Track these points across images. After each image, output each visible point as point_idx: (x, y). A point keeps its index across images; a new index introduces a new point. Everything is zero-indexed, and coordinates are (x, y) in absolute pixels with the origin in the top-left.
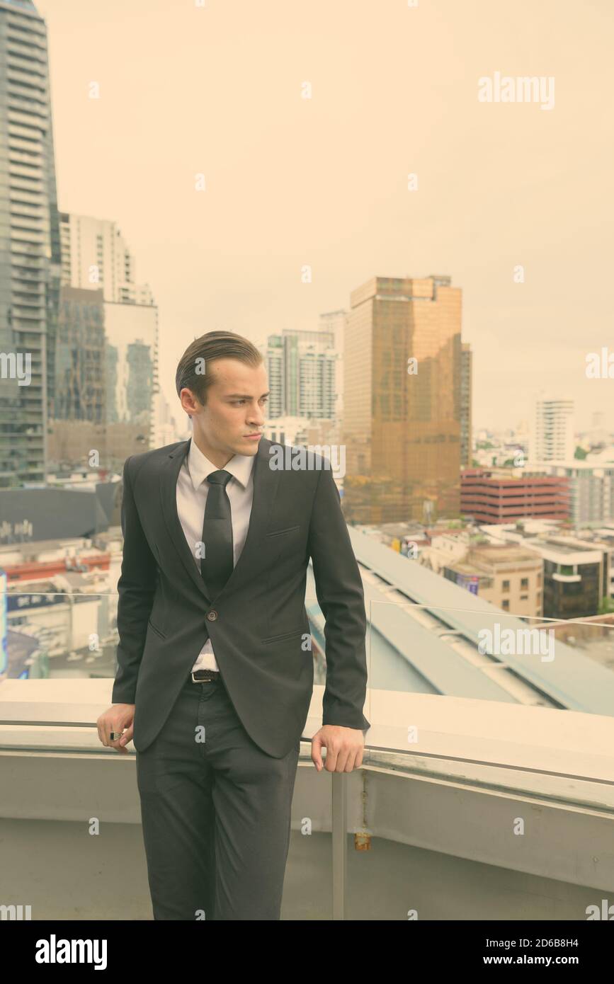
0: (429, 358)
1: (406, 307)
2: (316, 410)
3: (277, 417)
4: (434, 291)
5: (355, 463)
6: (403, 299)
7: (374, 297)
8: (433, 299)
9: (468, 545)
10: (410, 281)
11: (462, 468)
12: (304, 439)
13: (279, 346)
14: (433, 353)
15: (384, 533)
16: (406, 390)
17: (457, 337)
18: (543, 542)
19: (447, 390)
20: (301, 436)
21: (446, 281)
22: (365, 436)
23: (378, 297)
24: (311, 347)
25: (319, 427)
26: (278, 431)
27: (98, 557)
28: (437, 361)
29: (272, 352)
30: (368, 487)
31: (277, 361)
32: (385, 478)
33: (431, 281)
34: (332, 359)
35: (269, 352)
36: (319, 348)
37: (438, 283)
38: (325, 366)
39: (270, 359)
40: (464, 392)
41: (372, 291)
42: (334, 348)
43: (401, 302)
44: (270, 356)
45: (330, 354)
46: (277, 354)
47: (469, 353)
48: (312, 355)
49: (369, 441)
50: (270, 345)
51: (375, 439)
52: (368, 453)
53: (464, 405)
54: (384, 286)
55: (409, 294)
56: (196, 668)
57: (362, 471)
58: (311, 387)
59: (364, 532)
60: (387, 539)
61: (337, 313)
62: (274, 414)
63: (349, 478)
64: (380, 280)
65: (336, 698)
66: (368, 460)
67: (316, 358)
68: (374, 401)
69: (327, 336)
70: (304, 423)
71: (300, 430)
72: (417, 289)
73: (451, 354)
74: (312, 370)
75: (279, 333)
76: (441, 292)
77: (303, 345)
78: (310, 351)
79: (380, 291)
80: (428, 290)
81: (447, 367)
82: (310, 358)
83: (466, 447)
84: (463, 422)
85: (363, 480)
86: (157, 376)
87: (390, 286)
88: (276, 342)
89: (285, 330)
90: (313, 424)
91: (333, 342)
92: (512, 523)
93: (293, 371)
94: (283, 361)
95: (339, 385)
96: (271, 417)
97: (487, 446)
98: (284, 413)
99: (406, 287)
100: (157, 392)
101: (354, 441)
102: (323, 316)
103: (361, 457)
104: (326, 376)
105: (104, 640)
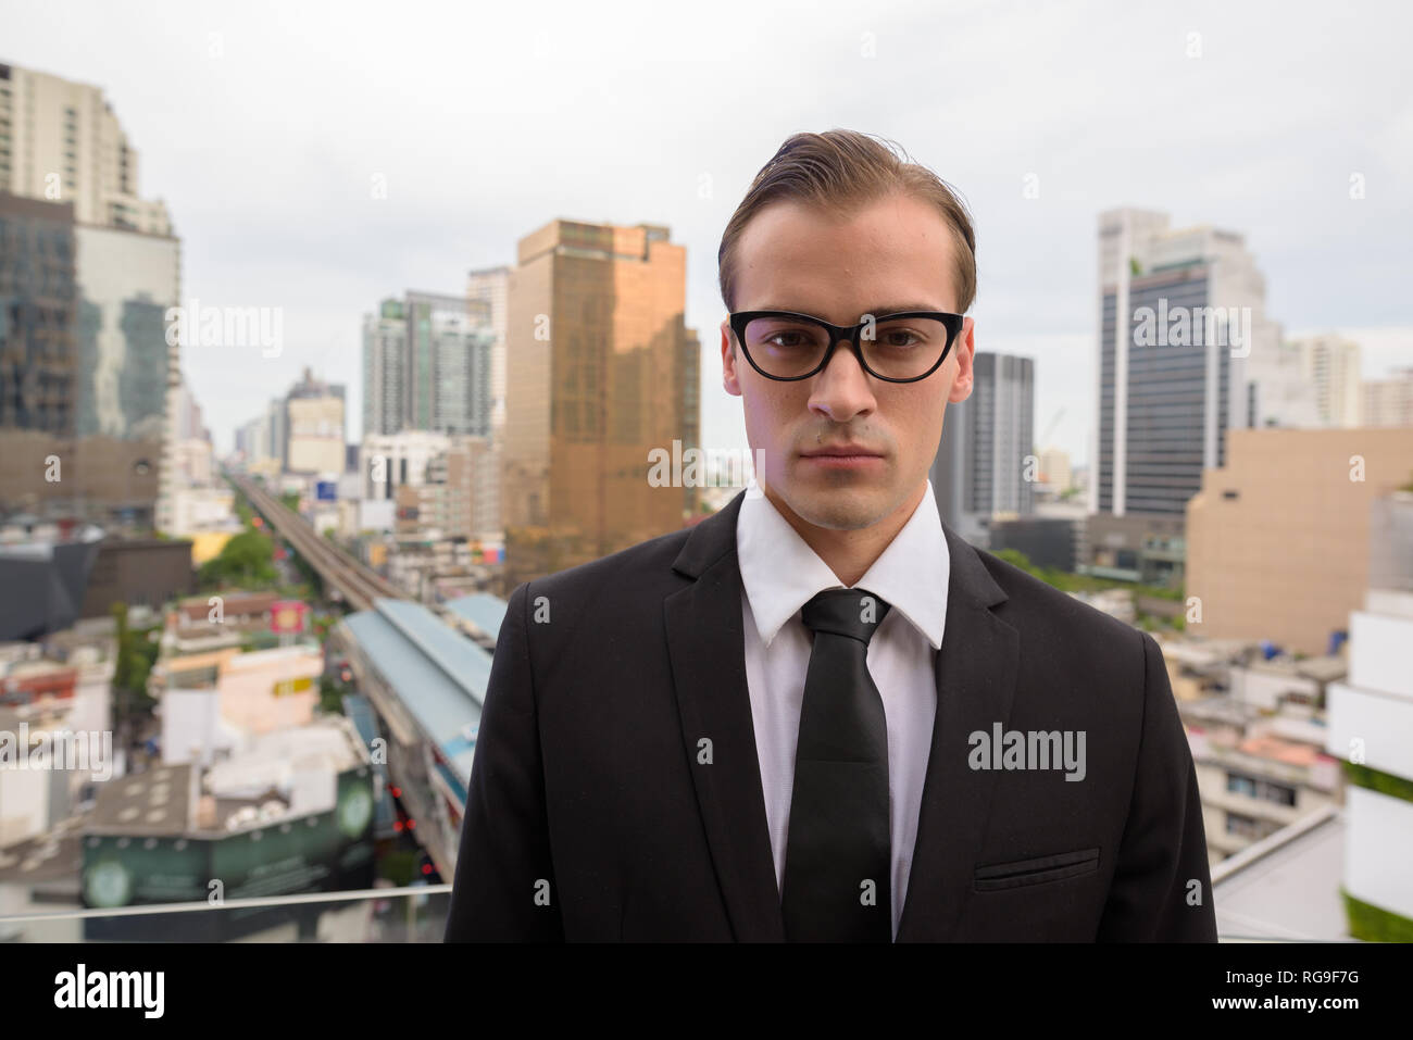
0: (637, 348)
1: (604, 271)
2: (460, 423)
3: (395, 432)
4: (647, 248)
5: (524, 507)
6: (599, 255)
7: (554, 251)
8: (645, 258)
10: (610, 230)
11: (687, 515)
12: (439, 469)
13: (399, 317)
14: (644, 340)
16: (603, 395)
17: (679, 319)
19: (665, 397)
20: (435, 465)
21: (664, 234)
22: (538, 467)
23: (562, 251)
24: (453, 322)
25: (465, 449)
26: (396, 456)
27: (52, 676)
28: (650, 352)
29: (388, 327)
30: (545, 546)
31: (397, 342)
32: (570, 530)
33: (641, 233)
34: (487, 343)
35: (382, 326)
36: (465, 324)
37: (652, 237)
38: (476, 355)
39: (384, 337)
40: (689, 401)
41: (552, 240)
42: (489, 325)
43: (595, 262)
44: (385, 332)
45: (484, 334)
46: (396, 330)
47: (696, 343)
48: (455, 335)
49: (548, 473)
50: (384, 315)
51: (556, 471)
52: (544, 492)
53: (689, 420)
54: (572, 234)
55: (609, 250)
57: (535, 520)
58: (453, 386)
61: (495, 271)
62: (391, 428)
63: (515, 531)
64: (565, 226)
66: (545, 501)
67: (462, 339)
68: (554, 410)
69: (479, 306)
70: (441, 442)
71: (433, 454)
72: (620, 242)
73: (670, 342)
74: (454, 358)
75: (400, 296)
76: (657, 249)
77: (440, 318)
78: (452, 329)
79: (564, 241)
80: (636, 244)
81: (666, 363)
82: (452, 340)
85: (536, 534)
87: (580, 235)
88: (392, 310)
89: (410, 294)
90: (456, 444)
91: (489, 315)
93: (423, 360)
94: (405, 344)
95: (499, 385)
96: (384, 432)
98: (405, 425)
99: (604, 238)
100: (176, 384)
101: (523, 472)
102: (473, 274)
103: (534, 498)
104: (477, 372)
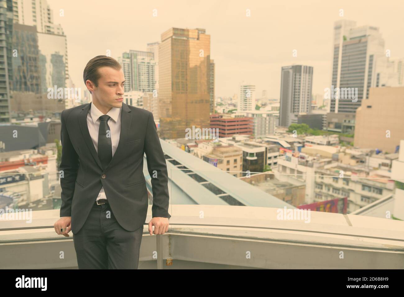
0: (196, 66)
1: (186, 42)
2: (146, 88)
3: (128, 91)
4: (198, 36)
5: (165, 112)
6: (185, 38)
7: (172, 37)
8: (198, 39)
9: (213, 146)
10: (188, 31)
11: (211, 114)
12: (141, 101)
13: (128, 58)
14: (198, 64)
15: (178, 143)
16: (186, 80)
17: (208, 57)
18: (243, 144)
19: (204, 80)
20: (139, 100)
21: (203, 31)
22: (169, 101)
23: (174, 37)
24: (143, 59)
25: (148, 96)
26: (129, 98)
27: (41, 158)
28: (200, 67)
29: (125, 61)
30: (171, 123)
31: (128, 65)
32: (179, 119)
33: (197, 31)
34: (154, 65)
35: (123, 61)
36: (147, 60)
37: (200, 32)
38: (150, 69)
39: (124, 64)
40: (211, 81)
41: (171, 35)
42: (154, 60)
43: (184, 40)
44: (124, 62)
45: (152, 62)
46: (127, 62)
47: (213, 64)
48: (144, 63)
49: (171, 102)
50: (123, 57)
51: (173, 102)
52: (170, 108)
53: (211, 87)
54: (176, 32)
55: (187, 36)
56: (98, 199)
57: (168, 116)
58: (144, 78)
59: (169, 142)
60: (179, 145)
61: (155, 43)
62: (127, 90)
63: (162, 119)
64: (175, 29)
65: (158, 206)
66: (170, 111)
67: (146, 64)
68: (172, 84)
69: (151, 54)
70: (141, 94)
71: (139, 97)
72: (191, 34)
73: (206, 64)
74: (144, 70)
75: (128, 52)
76: (201, 36)
77: (140, 57)
78: (143, 61)
79: (174, 34)
80: (195, 35)
81: (204, 70)
82: (143, 64)
83: (212, 105)
84: (211, 94)
85: (169, 120)
86: (67, 71)
87: (179, 32)
88: (127, 56)
89: (130, 51)
90: (145, 94)
91: (153, 57)
92: (231, 137)
93: (135, 70)
94: (130, 65)
95: (157, 77)
96: (125, 91)
97: (221, 105)
98: (131, 90)
99: (186, 33)
100: (68, 78)
101: (164, 102)
102: (148, 44)
103: (168, 109)
104: (151, 73)
105: (47, 197)
